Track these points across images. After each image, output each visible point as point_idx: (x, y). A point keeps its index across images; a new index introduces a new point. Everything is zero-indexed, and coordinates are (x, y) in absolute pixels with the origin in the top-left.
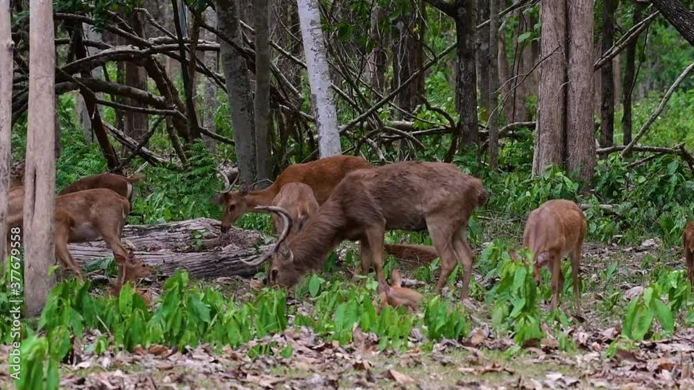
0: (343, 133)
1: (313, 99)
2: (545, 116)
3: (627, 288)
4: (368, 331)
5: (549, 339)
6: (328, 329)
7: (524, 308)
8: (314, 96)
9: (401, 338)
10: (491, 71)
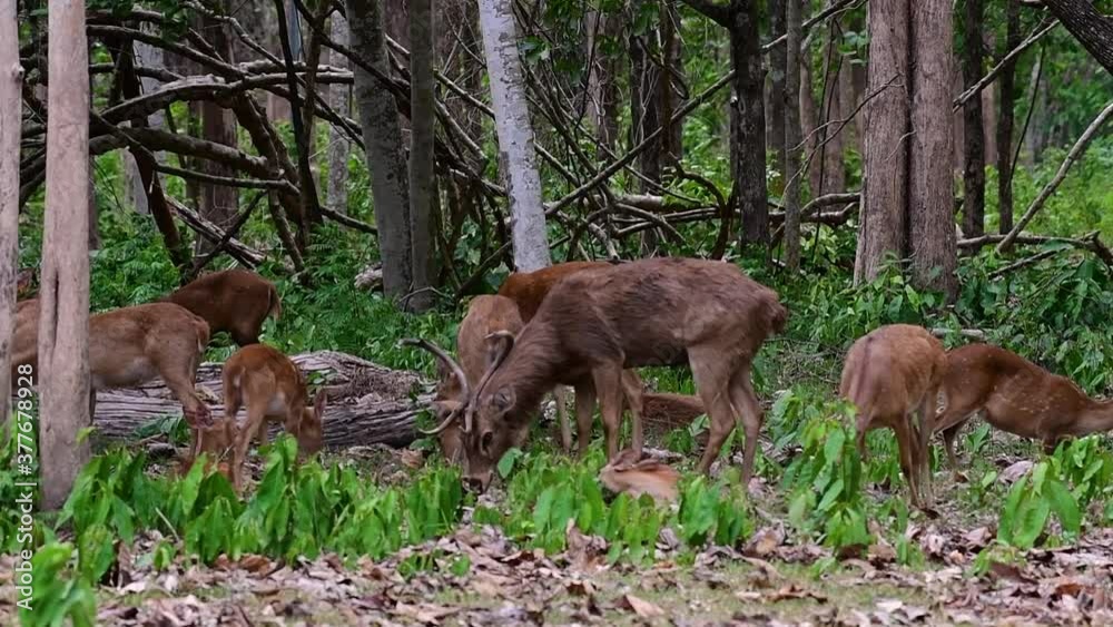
0: (551, 215)
1: (503, 159)
2: (874, 187)
3: (1006, 464)
4: (591, 532)
5: (881, 545)
6: (527, 530)
7: (842, 497)
8: (506, 155)
9: (644, 543)
10: (789, 114)
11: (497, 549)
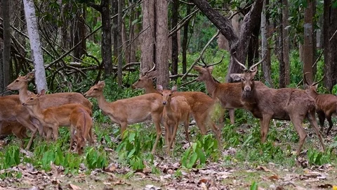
0: (47, 69)
1: (32, 52)
2: (145, 60)
3: (184, 143)
4: (59, 165)
5: (147, 168)
6: (40, 164)
7: (135, 154)
8: (32, 50)
9: (75, 168)
10: (118, 38)
11: (30, 170)
